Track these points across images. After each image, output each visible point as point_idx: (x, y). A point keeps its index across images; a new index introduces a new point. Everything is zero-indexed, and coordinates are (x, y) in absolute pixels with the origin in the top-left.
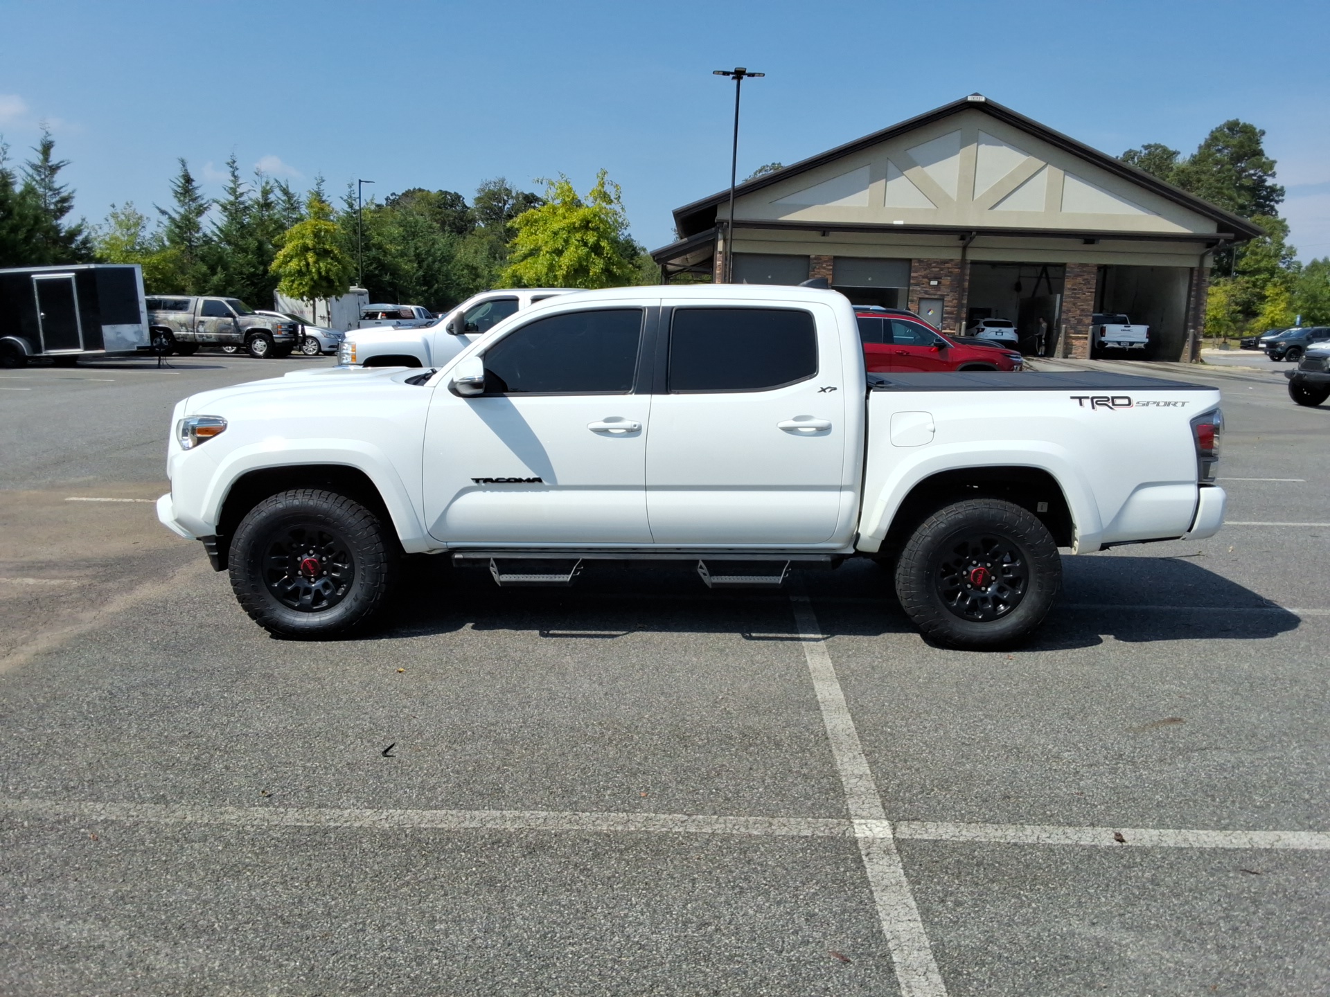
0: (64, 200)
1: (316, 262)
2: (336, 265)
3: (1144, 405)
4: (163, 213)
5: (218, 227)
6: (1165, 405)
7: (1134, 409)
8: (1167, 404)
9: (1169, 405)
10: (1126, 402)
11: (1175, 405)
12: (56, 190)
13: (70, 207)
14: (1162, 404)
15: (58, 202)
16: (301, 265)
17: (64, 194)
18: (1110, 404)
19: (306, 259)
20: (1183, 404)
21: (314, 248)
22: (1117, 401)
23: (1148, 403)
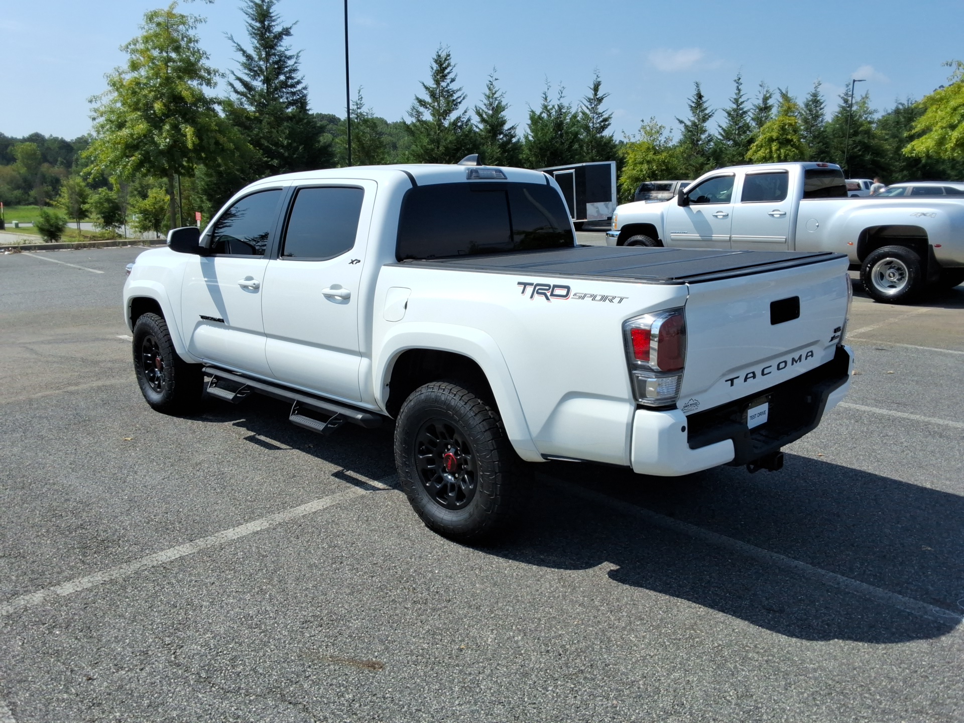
0: (605, 120)
1: (778, 149)
2: (794, 151)
3: (580, 297)
4: (681, 122)
5: (723, 129)
6: (601, 300)
7: (570, 301)
8: (604, 298)
9: (605, 301)
10: (564, 292)
11: (611, 301)
12: (600, 113)
13: (609, 124)
14: (598, 298)
15: (602, 121)
16: (766, 152)
17: (605, 116)
18: (549, 294)
19: (771, 148)
20: (621, 300)
21: (777, 139)
22: (558, 292)
23: (585, 295)
